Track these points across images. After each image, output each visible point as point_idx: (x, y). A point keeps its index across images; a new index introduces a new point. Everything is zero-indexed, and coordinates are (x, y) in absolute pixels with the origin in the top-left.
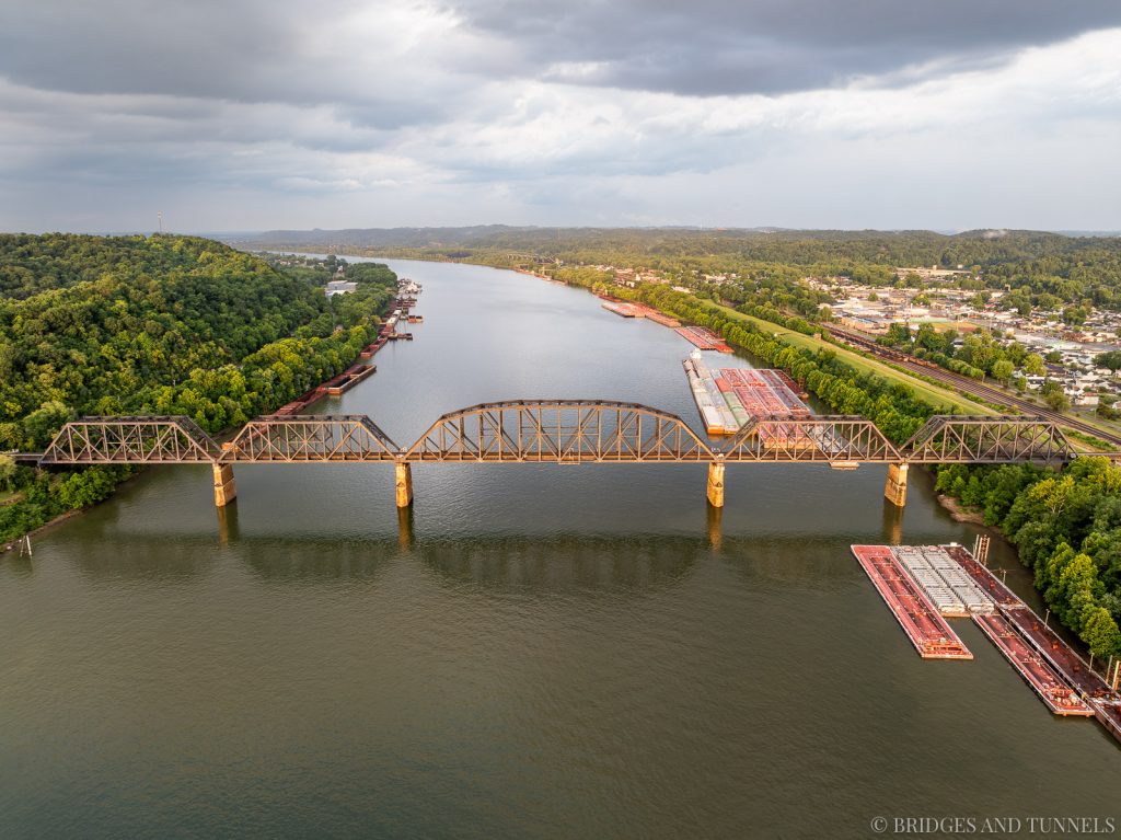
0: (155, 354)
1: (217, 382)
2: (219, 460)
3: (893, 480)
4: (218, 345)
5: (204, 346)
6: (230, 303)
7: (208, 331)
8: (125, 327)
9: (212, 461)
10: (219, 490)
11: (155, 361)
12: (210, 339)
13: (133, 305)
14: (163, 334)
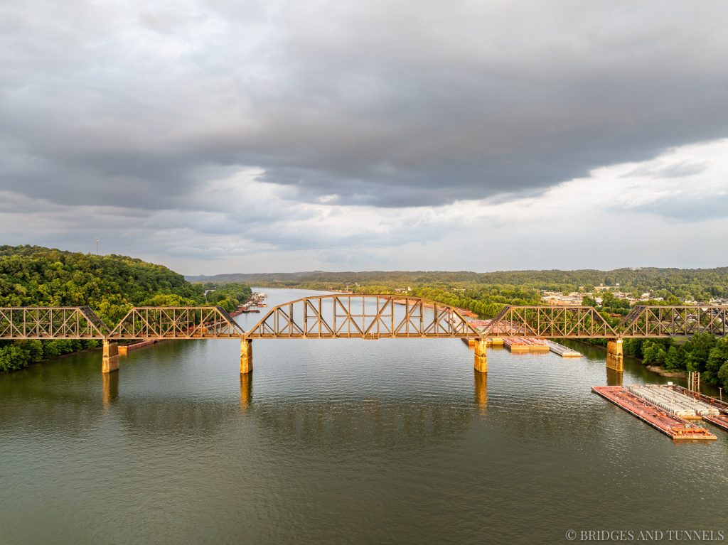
0: (77, 295)
1: (118, 313)
2: (109, 337)
3: (612, 353)
4: (123, 297)
5: (113, 295)
6: (136, 278)
7: (117, 287)
8: (58, 276)
9: (103, 337)
10: (106, 360)
11: (77, 300)
12: (118, 292)
13: (66, 266)
14: (85, 283)
